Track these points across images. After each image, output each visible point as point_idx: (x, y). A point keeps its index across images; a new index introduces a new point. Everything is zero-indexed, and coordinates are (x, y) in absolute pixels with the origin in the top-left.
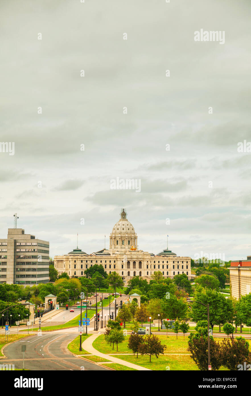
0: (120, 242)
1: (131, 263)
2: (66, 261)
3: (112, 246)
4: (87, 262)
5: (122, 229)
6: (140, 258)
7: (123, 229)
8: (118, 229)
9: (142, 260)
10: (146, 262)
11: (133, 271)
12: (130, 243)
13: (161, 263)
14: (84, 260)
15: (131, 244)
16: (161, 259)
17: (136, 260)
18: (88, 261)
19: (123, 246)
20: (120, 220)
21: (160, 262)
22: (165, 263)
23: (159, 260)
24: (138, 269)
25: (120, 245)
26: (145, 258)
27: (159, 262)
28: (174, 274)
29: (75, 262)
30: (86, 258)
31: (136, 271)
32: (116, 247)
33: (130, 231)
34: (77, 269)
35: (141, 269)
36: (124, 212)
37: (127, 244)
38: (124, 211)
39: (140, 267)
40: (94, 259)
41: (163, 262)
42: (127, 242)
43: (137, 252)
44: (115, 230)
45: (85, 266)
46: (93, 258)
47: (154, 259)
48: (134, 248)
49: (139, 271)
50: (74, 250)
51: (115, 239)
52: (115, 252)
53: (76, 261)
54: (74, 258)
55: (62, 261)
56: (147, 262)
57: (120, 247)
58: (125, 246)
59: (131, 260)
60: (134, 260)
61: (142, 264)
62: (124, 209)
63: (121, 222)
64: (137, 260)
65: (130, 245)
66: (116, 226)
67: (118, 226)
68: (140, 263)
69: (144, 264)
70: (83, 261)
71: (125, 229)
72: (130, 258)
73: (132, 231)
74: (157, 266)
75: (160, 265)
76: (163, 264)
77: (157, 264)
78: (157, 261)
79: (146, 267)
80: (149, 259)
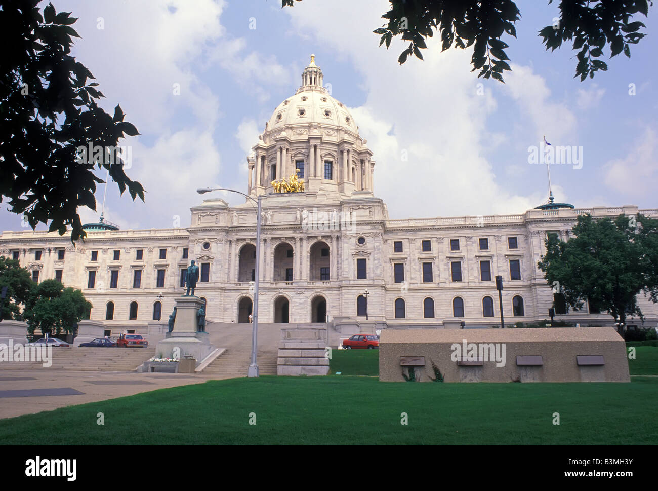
10: (355, 240)
11: (272, 295)
13: (470, 251)
17: (290, 233)
21: (462, 243)
24: (305, 284)
27: (455, 244)
31: (288, 294)
35: (319, 284)
41: (484, 246)
49: (309, 294)
56: (360, 240)
59: (264, 237)
60: (281, 234)
64: (298, 236)
69: (342, 255)
72: (254, 229)
74: (442, 267)
75: (466, 260)
76: (484, 253)
77: (443, 257)
78: (439, 240)
79: (350, 268)
80: (369, 227)
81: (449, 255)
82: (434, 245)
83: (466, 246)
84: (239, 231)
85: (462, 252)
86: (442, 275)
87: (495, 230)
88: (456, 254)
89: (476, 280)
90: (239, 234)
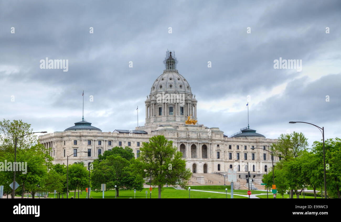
0: (166, 110)
1: (188, 148)
2: (57, 141)
3: (150, 118)
4: (100, 143)
5: (168, 85)
6: (205, 139)
7: (171, 86)
8: (161, 87)
9: (207, 141)
10: (216, 145)
11: (192, 163)
12: (184, 111)
13: (242, 150)
14: (94, 139)
15: (186, 113)
16: (242, 142)
17: (196, 141)
18: (102, 142)
19: (171, 118)
20: (165, 72)
21: (240, 147)
22: (249, 150)
23: (238, 144)
24: (202, 159)
25: (166, 114)
26: (214, 138)
27: (238, 147)
28: (266, 170)
29: (75, 142)
30: (99, 136)
31: (197, 163)
32: (159, 119)
33: (184, 91)
34: (79, 158)
35: (206, 159)
36: (171, 57)
37: (179, 114)
38: (171, 55)
39: (205, 155)
40: (115, 137)
41: (246, 148)
42: (179, 109)
43: (198, 128)
44: (155, 88)
45: (97, 152)
46: (112, 137)
47: (229, 142)
48: (191, 119)
49: (203, 163)
50: (77, 124)
51: (155, 104)
52: (156, 128)
53: (78, 142)
54: (73, 136)
55: (50, 142)
56: (218, 146)
57: (166, 120)
58: (175, 116)
59: (188, 142)
60: (193, 141)
61: (208, 151)
62: (171, 53)
63: (166, 75)
64: (199, 142)
65: (184, 116)
66: (157, 83)
67: (161, 82)
68: (205, 148)
69: (212, 150)
70: (93, 143)
71: (173, 85)
72: (185, 139)
73: (187, 90)
74: (235, 154)
75: (241, 152)
76: (246, 151)
77: (235, 151)
78: (234, 145)
79: (215, 155)
80: (220, 141)
81: (236, 151)
82: (232, 147)
83: (241, 148)
84: (180, 139)
85: (240, 150)
86: (234, 157)
87: (249, 143)
88: (238, 151)
89: (243, 160)
90: (181, 140)
